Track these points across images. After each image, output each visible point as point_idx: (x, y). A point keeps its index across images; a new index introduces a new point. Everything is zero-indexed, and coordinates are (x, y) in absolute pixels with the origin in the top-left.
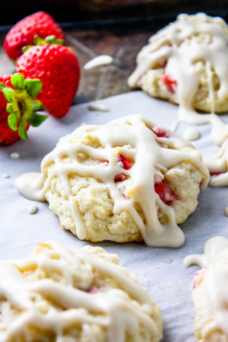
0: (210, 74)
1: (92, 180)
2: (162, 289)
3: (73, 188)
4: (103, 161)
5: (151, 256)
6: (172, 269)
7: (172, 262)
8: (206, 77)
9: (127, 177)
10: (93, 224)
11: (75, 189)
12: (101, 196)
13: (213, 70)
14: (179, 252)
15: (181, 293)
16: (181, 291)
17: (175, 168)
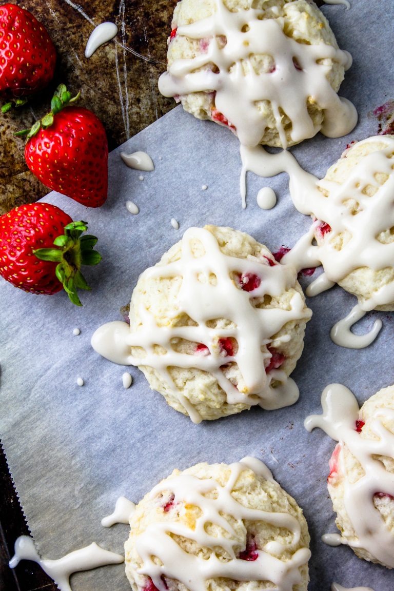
0: (279, 118)
1: (195, 373)
2: (293, 467)
3: (177, 381)
4: (201, 346)
5: (271, 422)
6: (296, 437)
7: (293, 426)
8: (274, 121)
9: (233, 363)
10: (207, 413)
11: (180, 382)
12: (211, 392)
13: (282, 112)
14: (296, 409)
15: (311, 467)
16: (311, 465)
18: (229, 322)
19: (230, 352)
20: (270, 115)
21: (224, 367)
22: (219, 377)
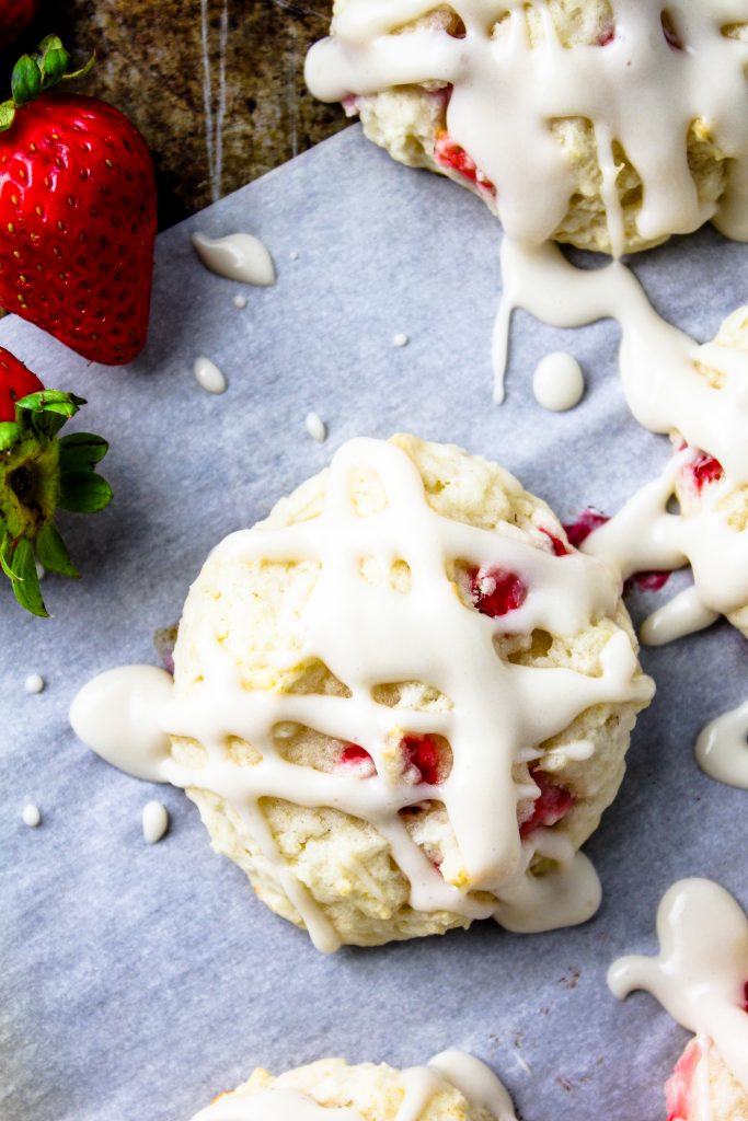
0: (610, 171)
1: (333, 820)
2: (568, 1089)
3: (281, 837)
5: (520, 965)
6: (582, 1010)
7: (578, 981)
8: (597, 177)
9: (435, 805)
10: (356, 927)
11: (289, 842)
12: (371, 875)
13: (619, 154)
14: (590, 936)
15: (616, 1093)
16: (615, 1086)
17: (567, 743)
18: (434, 694)
19: (429, 775)
20: (587, 161)
21: (410, 813)
22: (394, 836)
